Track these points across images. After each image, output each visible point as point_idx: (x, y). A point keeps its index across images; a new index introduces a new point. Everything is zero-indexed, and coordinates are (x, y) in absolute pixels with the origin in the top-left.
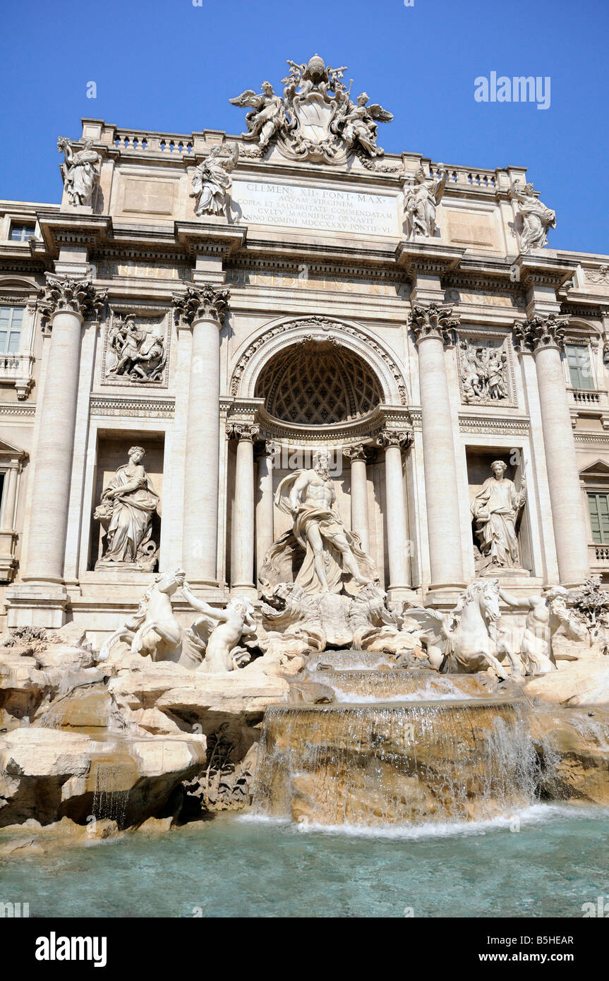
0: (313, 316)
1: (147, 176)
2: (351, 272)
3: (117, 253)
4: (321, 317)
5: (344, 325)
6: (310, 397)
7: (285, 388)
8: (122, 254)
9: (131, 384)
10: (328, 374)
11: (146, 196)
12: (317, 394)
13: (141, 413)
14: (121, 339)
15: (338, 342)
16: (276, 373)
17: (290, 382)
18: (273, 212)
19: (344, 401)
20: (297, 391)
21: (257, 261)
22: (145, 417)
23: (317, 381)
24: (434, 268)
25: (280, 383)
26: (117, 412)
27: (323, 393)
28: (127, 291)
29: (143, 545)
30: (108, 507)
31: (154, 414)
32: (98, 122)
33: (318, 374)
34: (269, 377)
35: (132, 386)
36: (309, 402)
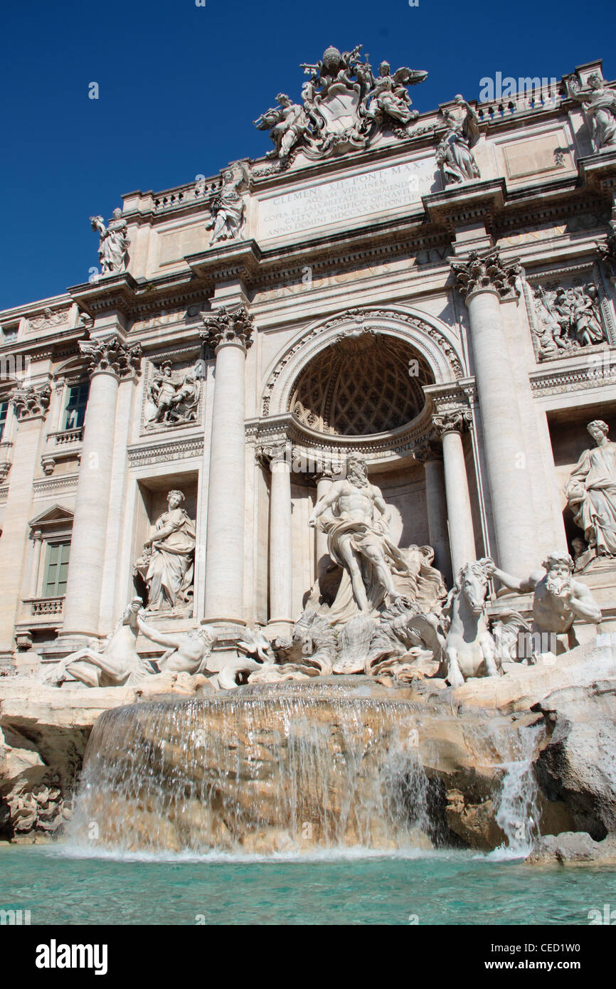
0: (346, 312)
1: (181, 226)
2: (384, 251)
3: (149, 307)
4: (355, 310)
5: (381, 310)
6: (376, 404)
7: (343, 400)
8: (154, 306)
9: (166, 429)
10: (387, 372)
11: (180, 246)
12: (383, 399)
13: (176, 456)
14: (157, 387)
15: (376, 331)
16: (324, 385)
17: (347, 392)
18: (301, 218)
19: (411, 399)
20: (359, 401)
21: (281, 272)
22: (179, 459)
23: (379, 384)
24: (473, 215)
25: (335, 397)
26: (153, 460)
27: (389, 395)
28: (160, 340)
29: (183, 591)
30: (145, 557)
31: (188, 454)
32: (135, 194)
33: (376, 374)
34: (317, 390)
35: (168, 431)
36: (376, 409)
